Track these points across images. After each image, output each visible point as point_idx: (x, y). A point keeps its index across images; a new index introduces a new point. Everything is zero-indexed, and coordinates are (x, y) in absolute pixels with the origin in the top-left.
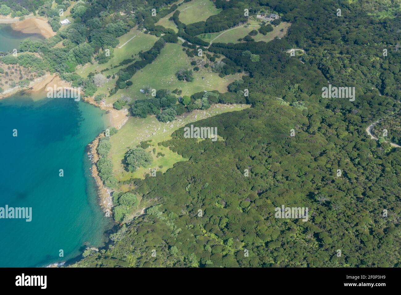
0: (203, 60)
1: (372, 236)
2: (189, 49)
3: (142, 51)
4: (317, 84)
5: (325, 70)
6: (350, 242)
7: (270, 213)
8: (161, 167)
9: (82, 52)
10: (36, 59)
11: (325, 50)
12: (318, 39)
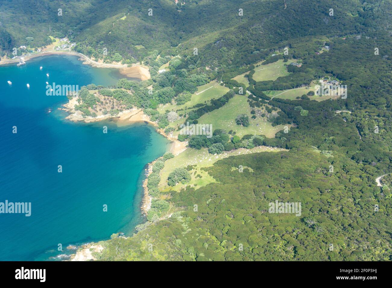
0: (261, 111)
1: (339, 255)
2: (252, 101)
3: (214, 99)
4: (349, 139)
5: (361, 129)
6: (320, 257)
7: (264, 227)
8: (196, 185)
9: (165, 94)
10: (127, 95)
11: (366, 112)
12: (365, 103)
